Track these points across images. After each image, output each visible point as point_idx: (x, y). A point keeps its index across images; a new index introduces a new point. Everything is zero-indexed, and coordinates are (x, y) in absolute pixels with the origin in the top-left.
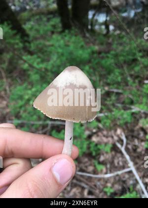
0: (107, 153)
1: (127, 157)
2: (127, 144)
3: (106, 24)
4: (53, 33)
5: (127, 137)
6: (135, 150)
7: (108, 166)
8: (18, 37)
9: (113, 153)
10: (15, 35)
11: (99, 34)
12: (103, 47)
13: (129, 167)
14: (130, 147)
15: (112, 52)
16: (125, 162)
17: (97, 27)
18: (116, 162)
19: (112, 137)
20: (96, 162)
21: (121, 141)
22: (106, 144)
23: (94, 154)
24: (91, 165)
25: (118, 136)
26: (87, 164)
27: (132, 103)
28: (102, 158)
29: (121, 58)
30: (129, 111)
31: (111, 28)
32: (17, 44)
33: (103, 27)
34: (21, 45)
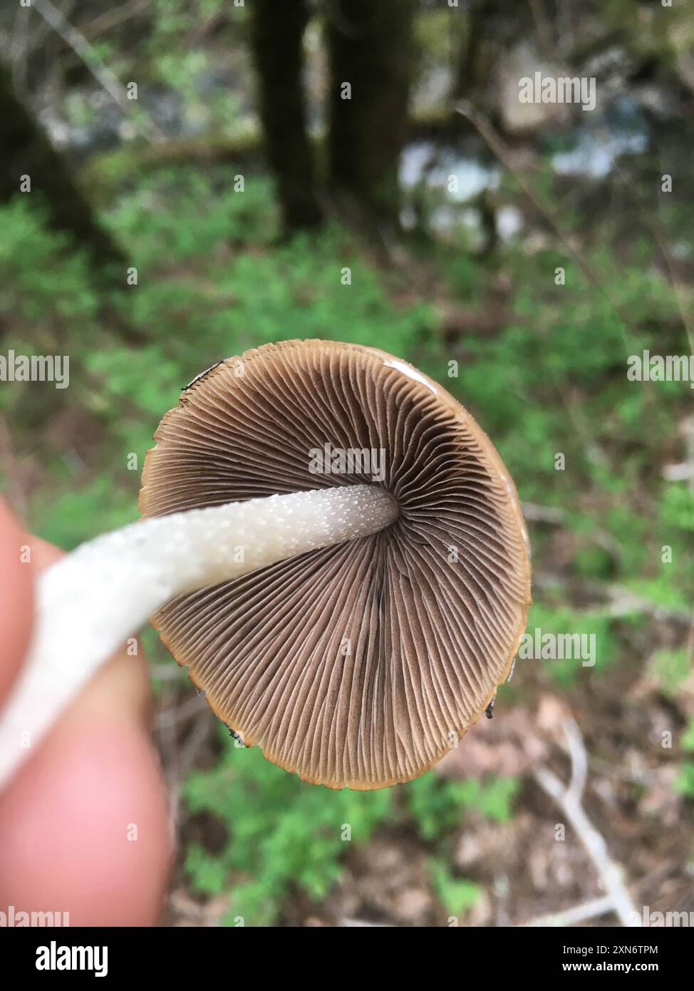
0: (492, 822)
1: (593, 843)
2: (592, 775)
3: (485, 207)
4: (238, 245)
5: (589, 743)
6: (629, 806)
7: (502, 887)
8: (77, 263)
9: (525, 822)
10: (63, 254)
11: (453, 252)
12: (472, 312)
13: (600, 894)
14: (605, 790)
15: (515, 334)
16: (584, 868)
17: (441, 222)
18: (538, 866)
19: (518, 742)
20: (439, 871)
21: (560, 762)
22: (488, 777)
23: (428, 828)
24: (413, 884)
25: (546, 737)
26: (396, 881)
27: (611, 569)
28: (469, 850)
29: (555, 363)
30: (595, 615)
31: (508, 222)
32: (71, 296)
33: (471, 221)
34: (88, 301)
